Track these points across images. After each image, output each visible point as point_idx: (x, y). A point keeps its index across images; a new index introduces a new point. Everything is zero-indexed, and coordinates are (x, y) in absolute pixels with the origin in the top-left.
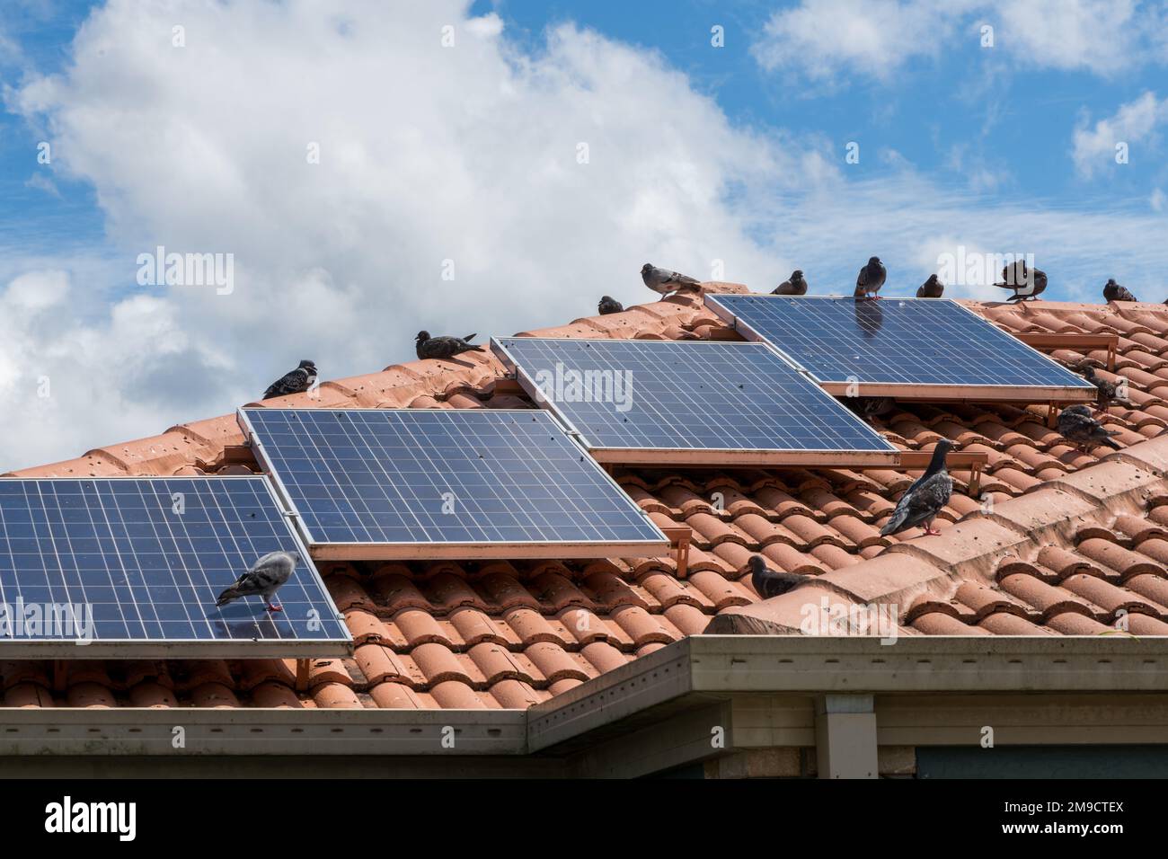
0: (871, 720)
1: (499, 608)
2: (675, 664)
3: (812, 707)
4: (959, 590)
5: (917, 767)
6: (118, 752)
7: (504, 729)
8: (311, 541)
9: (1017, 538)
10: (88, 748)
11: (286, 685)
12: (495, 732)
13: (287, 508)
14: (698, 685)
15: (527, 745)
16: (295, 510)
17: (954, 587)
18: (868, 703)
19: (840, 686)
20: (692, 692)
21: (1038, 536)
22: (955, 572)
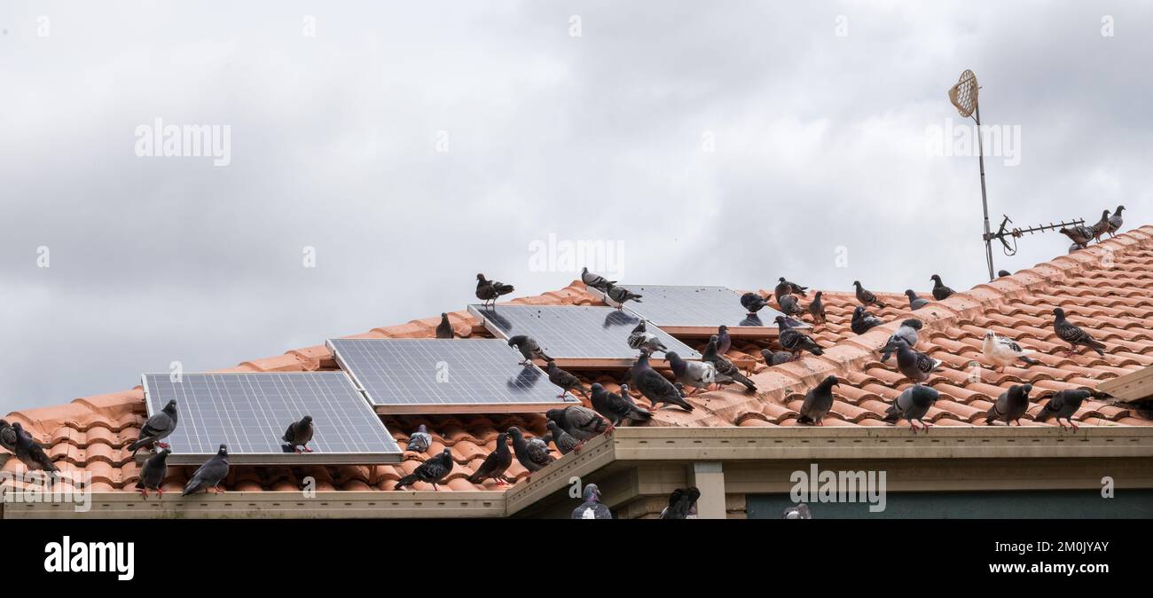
0: (721, 476)
1: (483, 441)
2: (603, 446)
3: (685, 469)
4: (765, 408)
5: (746, 506)
6: (267, 518)
7: (493, 503)
8: (374, 404)
9: (796, 382)
10: (249, 515)
11: (363, 481)
12: (487, 504)
13: (359, 387)
14: (618, 456)
15: (506, 511)
16: (363, 389)
17: (762, 406)
18: (720, 468)
19: (703, 457)
20: (615, 462)
21: (806, 381)
22: (762, 398)
